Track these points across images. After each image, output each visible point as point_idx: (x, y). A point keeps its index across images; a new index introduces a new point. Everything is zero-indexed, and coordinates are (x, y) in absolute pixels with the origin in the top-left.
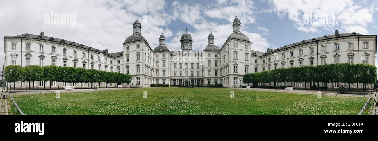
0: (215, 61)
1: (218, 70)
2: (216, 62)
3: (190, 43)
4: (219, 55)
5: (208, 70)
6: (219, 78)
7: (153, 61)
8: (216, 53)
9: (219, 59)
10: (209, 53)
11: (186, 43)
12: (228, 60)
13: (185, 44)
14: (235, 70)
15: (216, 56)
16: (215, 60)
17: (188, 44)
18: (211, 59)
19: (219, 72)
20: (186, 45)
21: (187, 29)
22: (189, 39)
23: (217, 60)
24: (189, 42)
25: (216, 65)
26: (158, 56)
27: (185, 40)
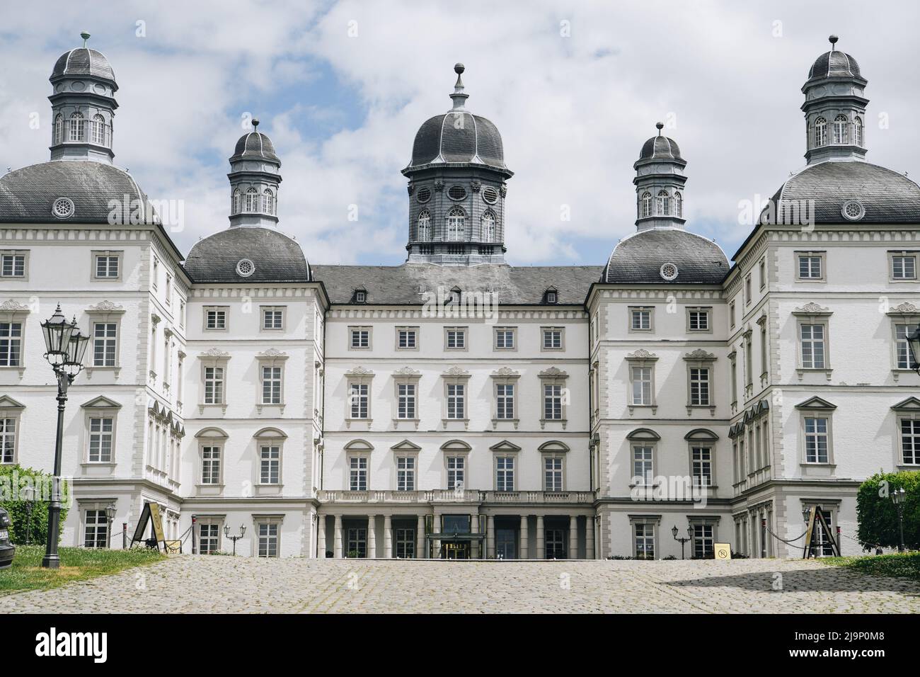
0: (688, 359)
1: (715, 438)
2: (699, 369)
3: (490, 197)
4: (718, 314)
5: (630, 437)
6: (728, 502)
7: (181, 355)
8: (700, 298)
9: (725, 343)
10: (641, 297)
11: (457, 193)
12: (764, 374)
13: (443, 202)
14: (817, 449)
15: (698, 320)
16: (691, 351)
17: (477, 204)
18: (651, 352)
19: (723, 454)
20: (457, 210)
21: (459, 70)
22: (476, 160)
23: (709, 351)
24: (484, 188)
25: (699, 394)
26: (216, 319)
27: (444, 169)
